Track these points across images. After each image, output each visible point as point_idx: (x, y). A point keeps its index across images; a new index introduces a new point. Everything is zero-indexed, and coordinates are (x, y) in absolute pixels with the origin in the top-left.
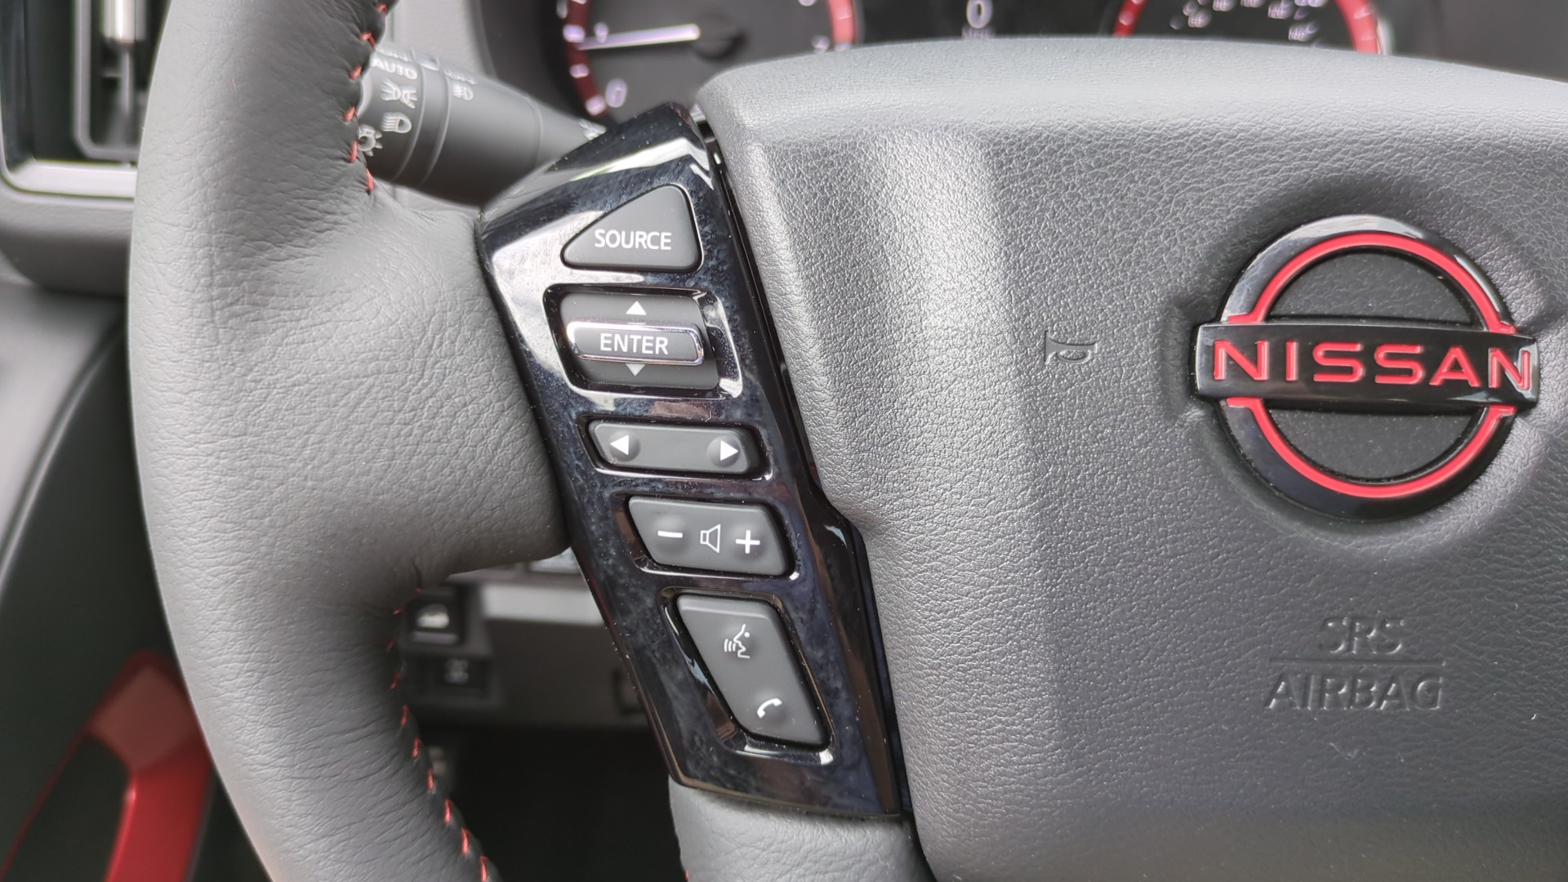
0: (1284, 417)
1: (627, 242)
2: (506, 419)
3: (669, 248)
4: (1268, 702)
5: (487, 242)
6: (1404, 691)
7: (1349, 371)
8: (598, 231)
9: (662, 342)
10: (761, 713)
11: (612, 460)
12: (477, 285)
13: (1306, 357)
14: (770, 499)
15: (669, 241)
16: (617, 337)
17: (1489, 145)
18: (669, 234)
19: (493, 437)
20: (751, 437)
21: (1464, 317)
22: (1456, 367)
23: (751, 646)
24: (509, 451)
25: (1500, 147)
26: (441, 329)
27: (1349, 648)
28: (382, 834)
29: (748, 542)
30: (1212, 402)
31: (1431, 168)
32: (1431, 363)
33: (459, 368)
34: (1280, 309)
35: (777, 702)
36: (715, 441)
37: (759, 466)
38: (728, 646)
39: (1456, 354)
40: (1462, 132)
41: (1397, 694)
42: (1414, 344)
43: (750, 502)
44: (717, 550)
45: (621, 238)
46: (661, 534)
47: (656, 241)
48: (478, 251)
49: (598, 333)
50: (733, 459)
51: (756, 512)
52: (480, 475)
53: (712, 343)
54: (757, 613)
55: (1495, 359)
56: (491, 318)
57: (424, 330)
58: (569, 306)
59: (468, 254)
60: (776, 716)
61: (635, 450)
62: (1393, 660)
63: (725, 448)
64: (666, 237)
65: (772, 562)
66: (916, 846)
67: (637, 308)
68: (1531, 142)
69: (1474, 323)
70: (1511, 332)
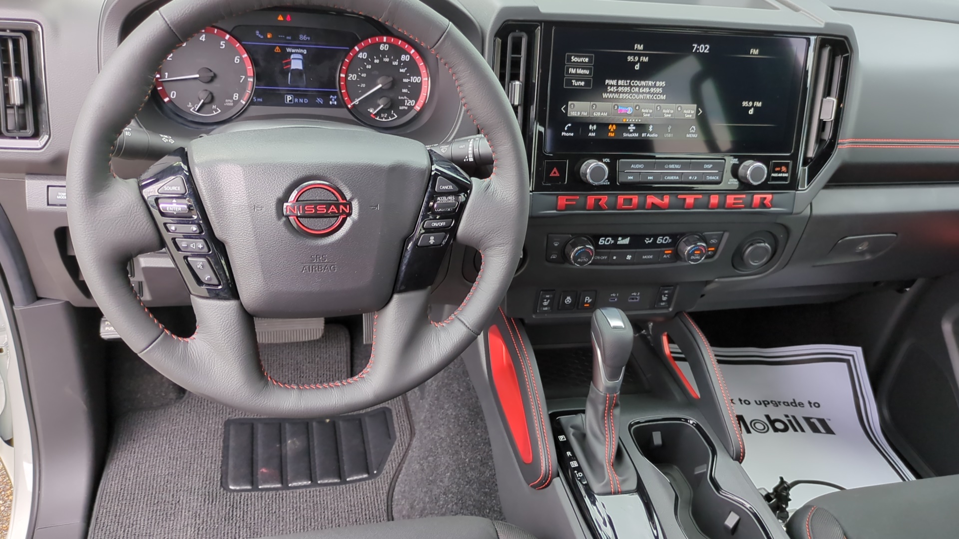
0: (301, 219)
2: (148, 224)
3: (180, 190)
4: (302, 271)
5: (141, 188)
6: (329, 268)
7: (312, 211)
8: (165, 187)
9: (180, 208)
10: (206, 279)
11: (171, 231)
12: (140, 198)
13: (304, 208)
14: (204, 238)
15: (180, 188)
16: (170, 208)
19: (146, 228)
20: (199, 225)
21: (336, 199)
22: (333, 209)
23: (203, 266)
24: (150, 230)
26: (134, 207)
27: (317, 261)
29: (200, 246)
30: (287, 217)
32: (328, 209)
33: (138, 215)
34: (299, 199)
35: (209, 277)
36: (192, 228)
37: (201, 232)
38: (198, 267)
39: (333, 206)
41: (327, 269)
42: (324, 205)
43: (200, 239)
44: (194, 248)
45: (170, 188)
46: (183, 245)
47: (177, 188)
48: (140, 190)
49: (166, 207)
50: (196, 231)
51: (202, 240)
52: (144, 235)
53: (189, 207)
54: (203, 260)
55: (341, 207)
56: (144, 204)
57: (130, 208)
58: (160, 201)
59: (138, 191)
60: (210, 279)
61: (176, 229)
62: (325, 263)
63: (194, 228)
65: (206, 249)
66: (241, 304)
67: (174, 201)
69: (338, 200)
70: (345, 202)
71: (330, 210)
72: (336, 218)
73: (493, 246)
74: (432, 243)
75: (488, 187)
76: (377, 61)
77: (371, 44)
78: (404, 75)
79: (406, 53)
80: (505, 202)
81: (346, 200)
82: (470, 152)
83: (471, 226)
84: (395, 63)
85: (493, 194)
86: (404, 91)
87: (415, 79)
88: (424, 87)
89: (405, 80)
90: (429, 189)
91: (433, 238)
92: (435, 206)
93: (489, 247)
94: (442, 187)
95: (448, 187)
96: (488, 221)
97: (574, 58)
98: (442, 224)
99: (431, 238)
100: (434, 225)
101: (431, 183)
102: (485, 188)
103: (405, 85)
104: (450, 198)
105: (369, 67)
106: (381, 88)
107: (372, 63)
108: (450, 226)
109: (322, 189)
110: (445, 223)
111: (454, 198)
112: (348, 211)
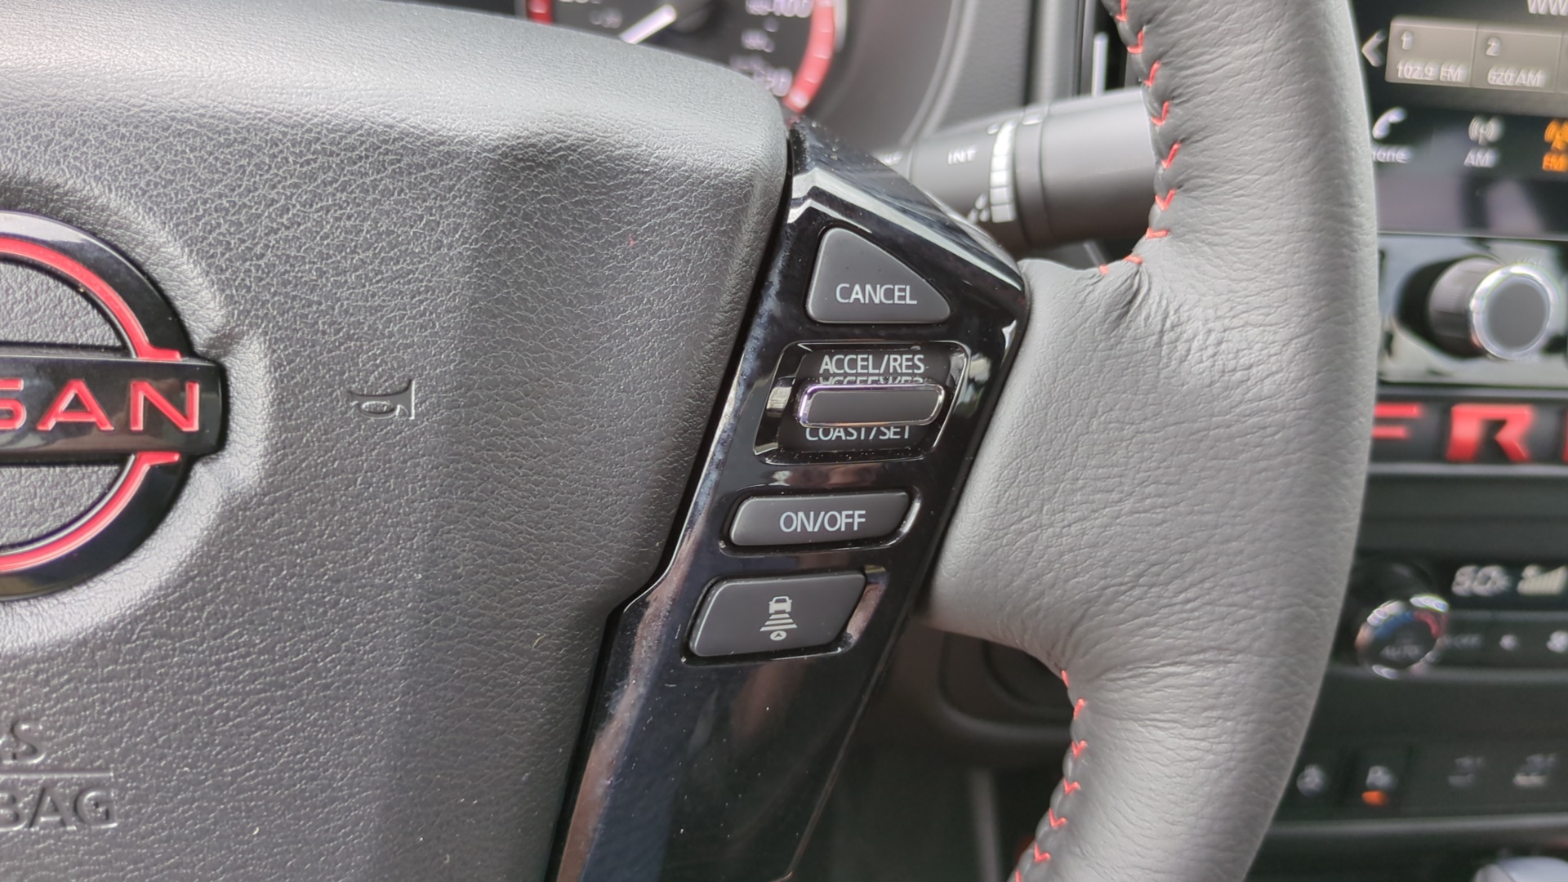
6: (64, 805)
17: (173, 119)
21: (108, 341)
22: (77, 404)
25: (189, 121)
31: (77, 149)
39: (77, 390)
40: (142, 102)
42: (14, 376)
55: (143, 394)
68: (237, 113)
69: (123, 350)
70: (178, 359)
71: (60, 414)
72: (112, 469)
73: (1155, 658)
74: (778, 636)
75: (1127, 301)
80: (1237, 395)
81: (188, 348)
82: (1000, 177)
83: (1021, 533)
85: (1159, 344)
86: (754, 41)
88: (819, 30)
89: (755, 6)
90: (770, 304)
91: (787, 606)
92: (804, 407)
93: (1123, 665)
94: (847, 293)
95: (889, 294)
96: (1127, 506)
98: (842, 522)
99: (774, 607)
100: (796, 525)
101: (779, 263)
102: (1108, 313)
103: (757, 23)
104: (897, 362)
108: (895, 532)
109: (21, 272)
110: (860, 516)
111: (919, 368)
112: (192, 425)
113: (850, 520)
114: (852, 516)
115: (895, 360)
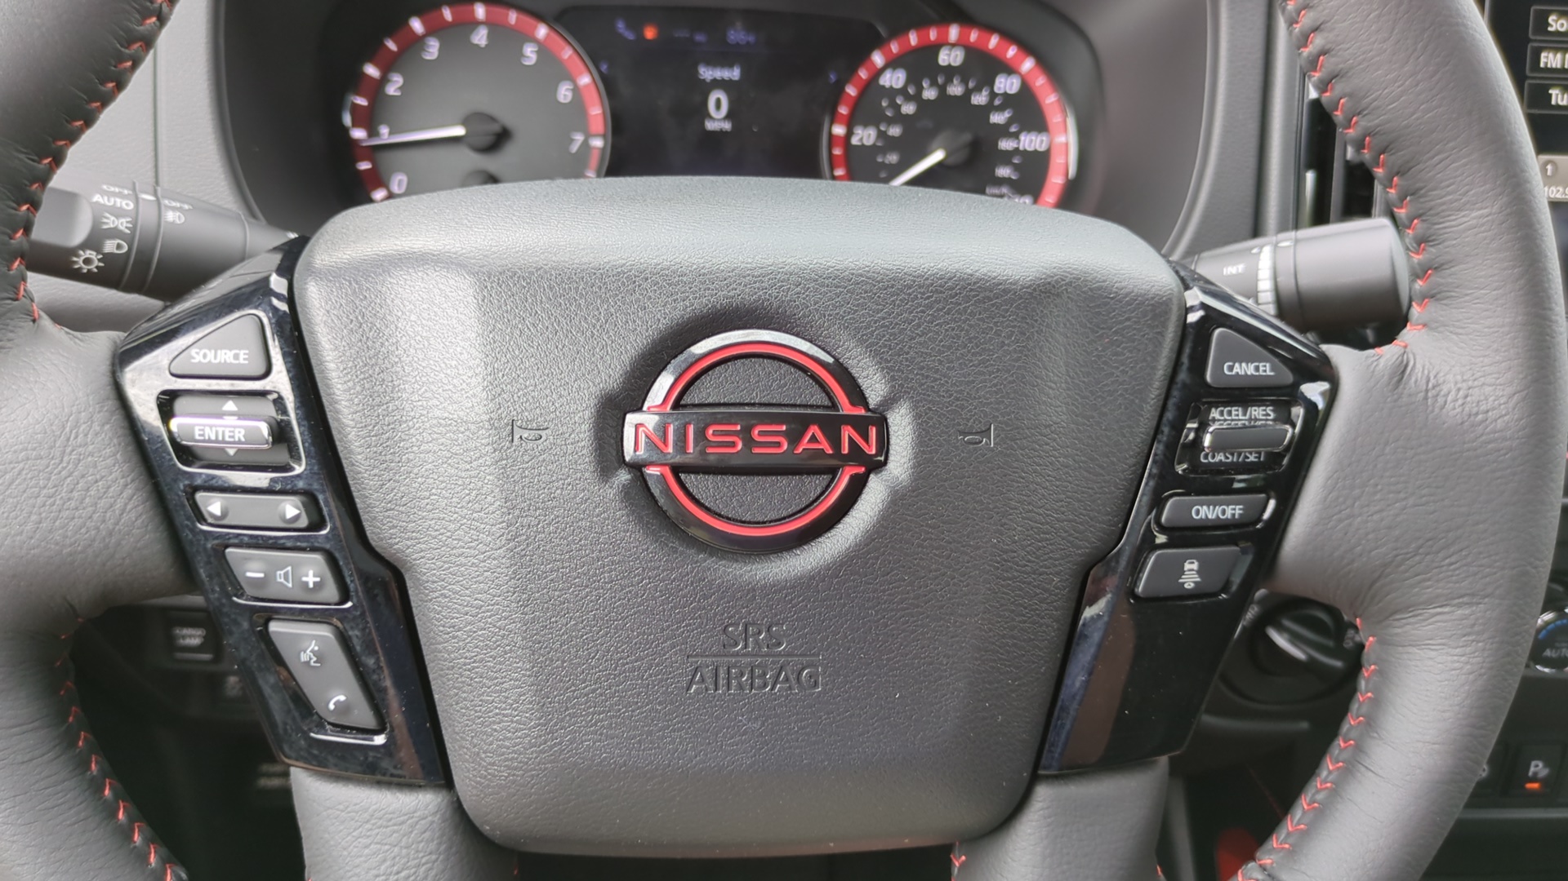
0: (690, 480)
1: (215, 358)
2: (129, 492)
3: (246, 362)
4: (688, 689)
5: (123, 357)
6: (792, 678)
7: (733, 445)
8: (193, 351)
9: (239, 432)
10: (332, 706)
11: (210, 520)
12: (108, 391)
13: (701, 435)
14: (328, 546)
15: (246, 357)
16: (207, 430)
17: (853, 274)
18: (247, 352)
19: (119, 505)
20: (310, 500)
21: (827, 402)
22: (813, 439)
23: (320, 658)
24: (133, 515)
25: (861, 276)
26: (77, 425)
27: (746, 646)
28: (43, 803)
29: (311, 579)
30: (637, 468)
31: (804, 294)
32: (795, 438)
33: (91, 454)
34: (687, 400)
35: (342, 698)
36: (283, 504)
37: (317, 524)
38: (304, 657)
39: (814, 430)
40: (834, 265)
41: (787, 679)
42: (781, 423)
43: (314, 550)
44: (290, 585)
45: (211, 355)
46: (249, 574)
47: (236, 357)
48: (113, 365)
49: (192, 427)
50: (296, 518)
51: (318, 557)
52: (110, 534)
53: (281, 434)
54: (324, 632)
55: (847, 432)
56: (118, 417)
57: (64, 427)
58: (180, 404)
59: (104, 367)
60: (342, 708)
61: (224, 515)
62: (780, 655)
63: (291, 508)
64: (245, 354)
65: (331, 592)
66: (458, 808)
67: (230, 405)
68: (887, 270)
69: (834, 406)
70: (863, 412)
71: (805, 443)
72: (826, 478)
73: (1429, 603)
74: (1189, 585)
75: (1401, 371)
76: (930, 94)
77: (916, 50)
78: (1003, 131)
79: (1009, 69)
80: (1480, 429)
81: (868, 409)
82: (1265, 285)
83: (1340, 521)
84: (980, 99)
85: (1426, 398)
86: (1003, 172)
87: (1030, 142)
88: (1057, 161)
89: (1006, 145)
90: (1183, 376)
91: (1195, 566)
92: (1207, 440)
93: (1406, 608)
94: (1231, 368)
95: (1257, 369)
96: (1411, 501)
97: (1556, 21)
98: (1229, 514)
99: (1187, 566)
100: (1202, 515)
101: (1187, 351)
102: (1391, 378)
103: (1006, 157)
104: (1257, 412)
105: (909, 109)
106: (940, 164)
107: (917, 98)
108: (1259, 520)
109: (776, 364)
110: (1240, 509)
111: (1270, 415)
112: (871, 451)
113: (1233, 512)
114: (1234, 509)
115: (1255, 410)
